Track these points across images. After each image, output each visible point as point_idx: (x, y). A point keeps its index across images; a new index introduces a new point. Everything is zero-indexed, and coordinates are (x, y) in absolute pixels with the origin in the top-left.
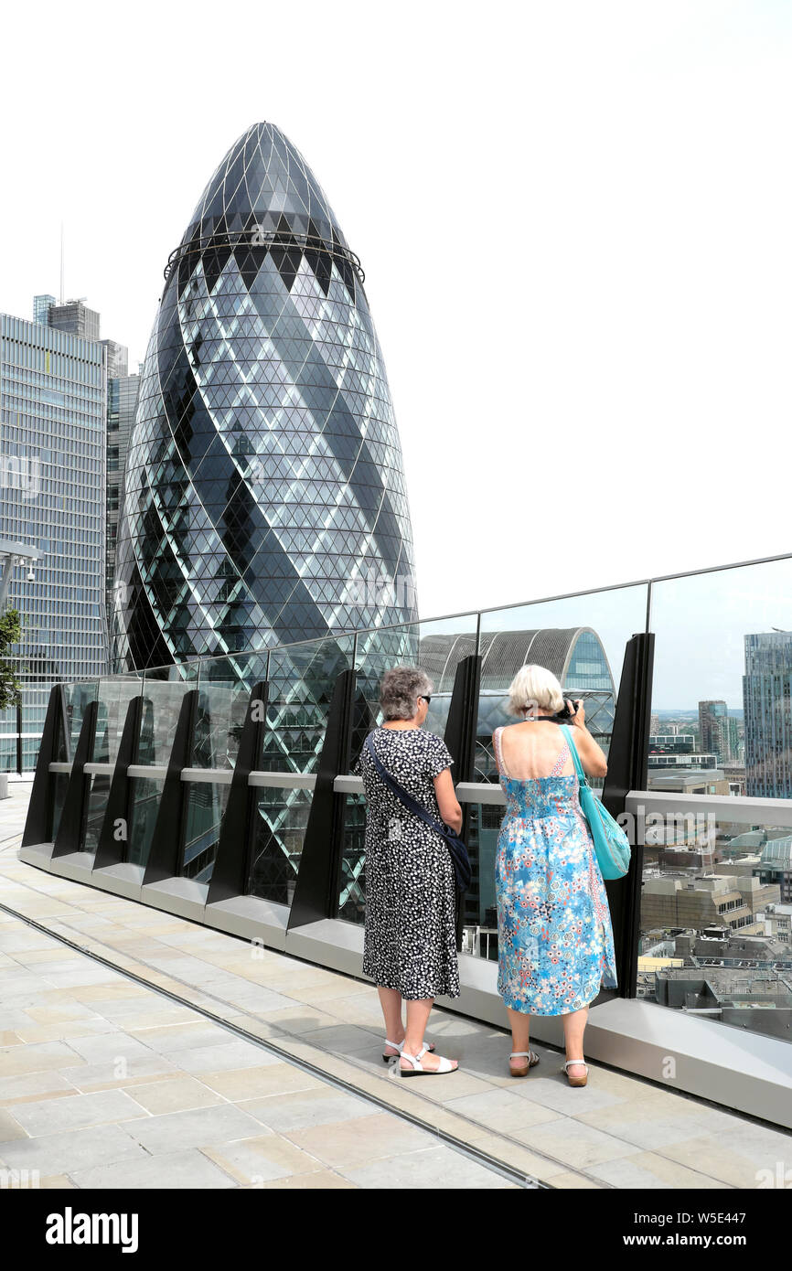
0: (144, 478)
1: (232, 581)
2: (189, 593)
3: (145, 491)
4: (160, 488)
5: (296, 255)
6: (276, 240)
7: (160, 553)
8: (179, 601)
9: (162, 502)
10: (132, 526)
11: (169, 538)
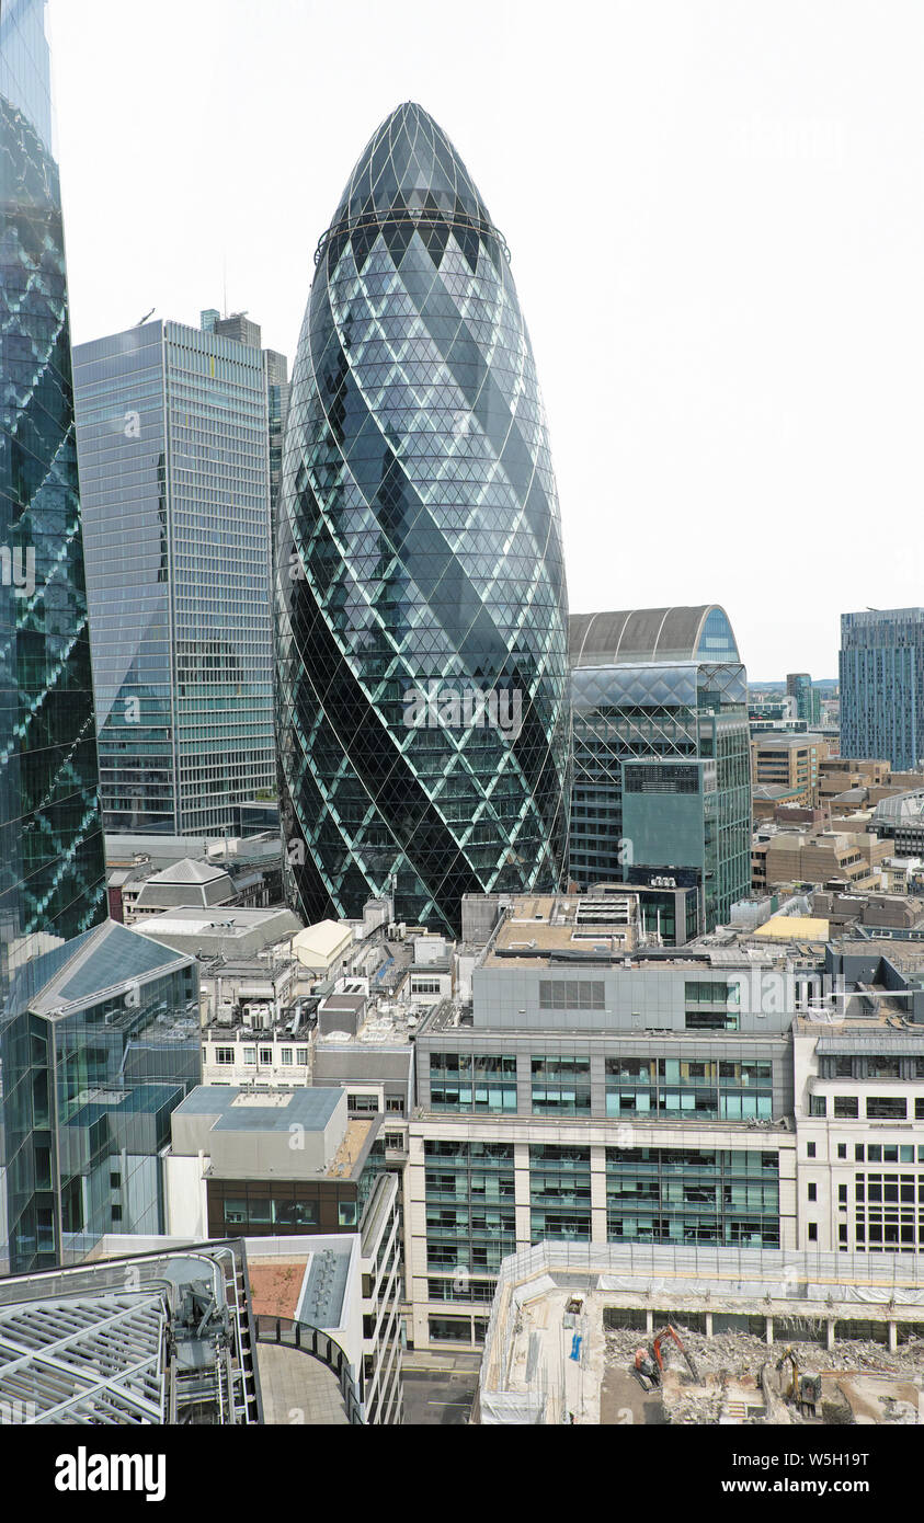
0: (300, 460)
1: (388, 557)
2: (346, 570)
3: (301, 473)
5: (443, 231)
6: (423, 217)
7: (317, 533)
8: (336, 579)
9: (318, 482)
10: (290, 508)
11: (325, 518)
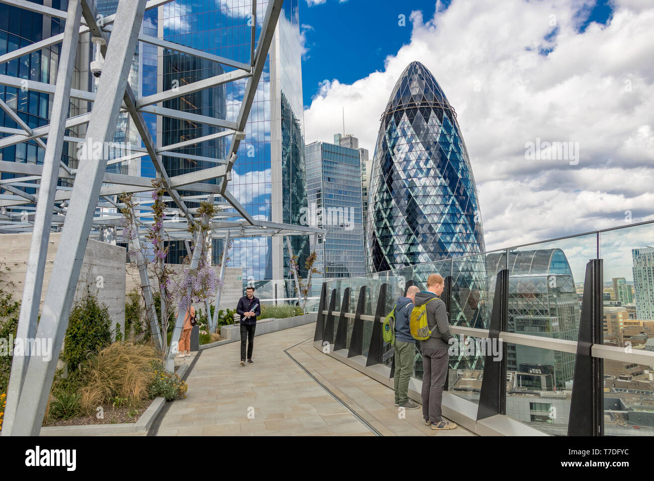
0: (375, 198)
1: (410, 235)
2: (394, 240)
3: (376, 203)
4: (382, 201)
5: (429, 109)
6: (421, 105)
7: (382, 226)
8: (390, 243)
9: (383, 207)
10: (372, 217)
11: (386, 220)
